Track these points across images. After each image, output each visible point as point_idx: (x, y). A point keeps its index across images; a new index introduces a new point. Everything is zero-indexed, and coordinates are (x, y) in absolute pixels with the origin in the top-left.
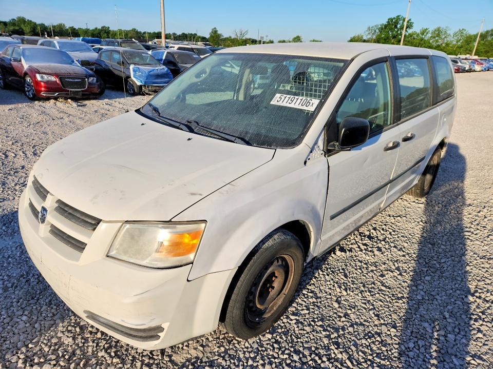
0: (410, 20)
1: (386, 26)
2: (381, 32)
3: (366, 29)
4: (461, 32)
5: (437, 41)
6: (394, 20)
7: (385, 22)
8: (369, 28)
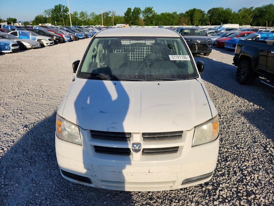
0: (67, 7)
1: (55, 10)
2: (53, 14)
3: (44, 11)
4: (93, 14)
5: (84, 19)
6: (58, 7)
7: (53, 8)
8: (45, 11)
